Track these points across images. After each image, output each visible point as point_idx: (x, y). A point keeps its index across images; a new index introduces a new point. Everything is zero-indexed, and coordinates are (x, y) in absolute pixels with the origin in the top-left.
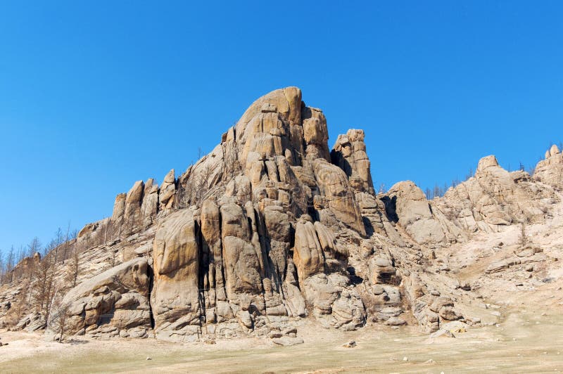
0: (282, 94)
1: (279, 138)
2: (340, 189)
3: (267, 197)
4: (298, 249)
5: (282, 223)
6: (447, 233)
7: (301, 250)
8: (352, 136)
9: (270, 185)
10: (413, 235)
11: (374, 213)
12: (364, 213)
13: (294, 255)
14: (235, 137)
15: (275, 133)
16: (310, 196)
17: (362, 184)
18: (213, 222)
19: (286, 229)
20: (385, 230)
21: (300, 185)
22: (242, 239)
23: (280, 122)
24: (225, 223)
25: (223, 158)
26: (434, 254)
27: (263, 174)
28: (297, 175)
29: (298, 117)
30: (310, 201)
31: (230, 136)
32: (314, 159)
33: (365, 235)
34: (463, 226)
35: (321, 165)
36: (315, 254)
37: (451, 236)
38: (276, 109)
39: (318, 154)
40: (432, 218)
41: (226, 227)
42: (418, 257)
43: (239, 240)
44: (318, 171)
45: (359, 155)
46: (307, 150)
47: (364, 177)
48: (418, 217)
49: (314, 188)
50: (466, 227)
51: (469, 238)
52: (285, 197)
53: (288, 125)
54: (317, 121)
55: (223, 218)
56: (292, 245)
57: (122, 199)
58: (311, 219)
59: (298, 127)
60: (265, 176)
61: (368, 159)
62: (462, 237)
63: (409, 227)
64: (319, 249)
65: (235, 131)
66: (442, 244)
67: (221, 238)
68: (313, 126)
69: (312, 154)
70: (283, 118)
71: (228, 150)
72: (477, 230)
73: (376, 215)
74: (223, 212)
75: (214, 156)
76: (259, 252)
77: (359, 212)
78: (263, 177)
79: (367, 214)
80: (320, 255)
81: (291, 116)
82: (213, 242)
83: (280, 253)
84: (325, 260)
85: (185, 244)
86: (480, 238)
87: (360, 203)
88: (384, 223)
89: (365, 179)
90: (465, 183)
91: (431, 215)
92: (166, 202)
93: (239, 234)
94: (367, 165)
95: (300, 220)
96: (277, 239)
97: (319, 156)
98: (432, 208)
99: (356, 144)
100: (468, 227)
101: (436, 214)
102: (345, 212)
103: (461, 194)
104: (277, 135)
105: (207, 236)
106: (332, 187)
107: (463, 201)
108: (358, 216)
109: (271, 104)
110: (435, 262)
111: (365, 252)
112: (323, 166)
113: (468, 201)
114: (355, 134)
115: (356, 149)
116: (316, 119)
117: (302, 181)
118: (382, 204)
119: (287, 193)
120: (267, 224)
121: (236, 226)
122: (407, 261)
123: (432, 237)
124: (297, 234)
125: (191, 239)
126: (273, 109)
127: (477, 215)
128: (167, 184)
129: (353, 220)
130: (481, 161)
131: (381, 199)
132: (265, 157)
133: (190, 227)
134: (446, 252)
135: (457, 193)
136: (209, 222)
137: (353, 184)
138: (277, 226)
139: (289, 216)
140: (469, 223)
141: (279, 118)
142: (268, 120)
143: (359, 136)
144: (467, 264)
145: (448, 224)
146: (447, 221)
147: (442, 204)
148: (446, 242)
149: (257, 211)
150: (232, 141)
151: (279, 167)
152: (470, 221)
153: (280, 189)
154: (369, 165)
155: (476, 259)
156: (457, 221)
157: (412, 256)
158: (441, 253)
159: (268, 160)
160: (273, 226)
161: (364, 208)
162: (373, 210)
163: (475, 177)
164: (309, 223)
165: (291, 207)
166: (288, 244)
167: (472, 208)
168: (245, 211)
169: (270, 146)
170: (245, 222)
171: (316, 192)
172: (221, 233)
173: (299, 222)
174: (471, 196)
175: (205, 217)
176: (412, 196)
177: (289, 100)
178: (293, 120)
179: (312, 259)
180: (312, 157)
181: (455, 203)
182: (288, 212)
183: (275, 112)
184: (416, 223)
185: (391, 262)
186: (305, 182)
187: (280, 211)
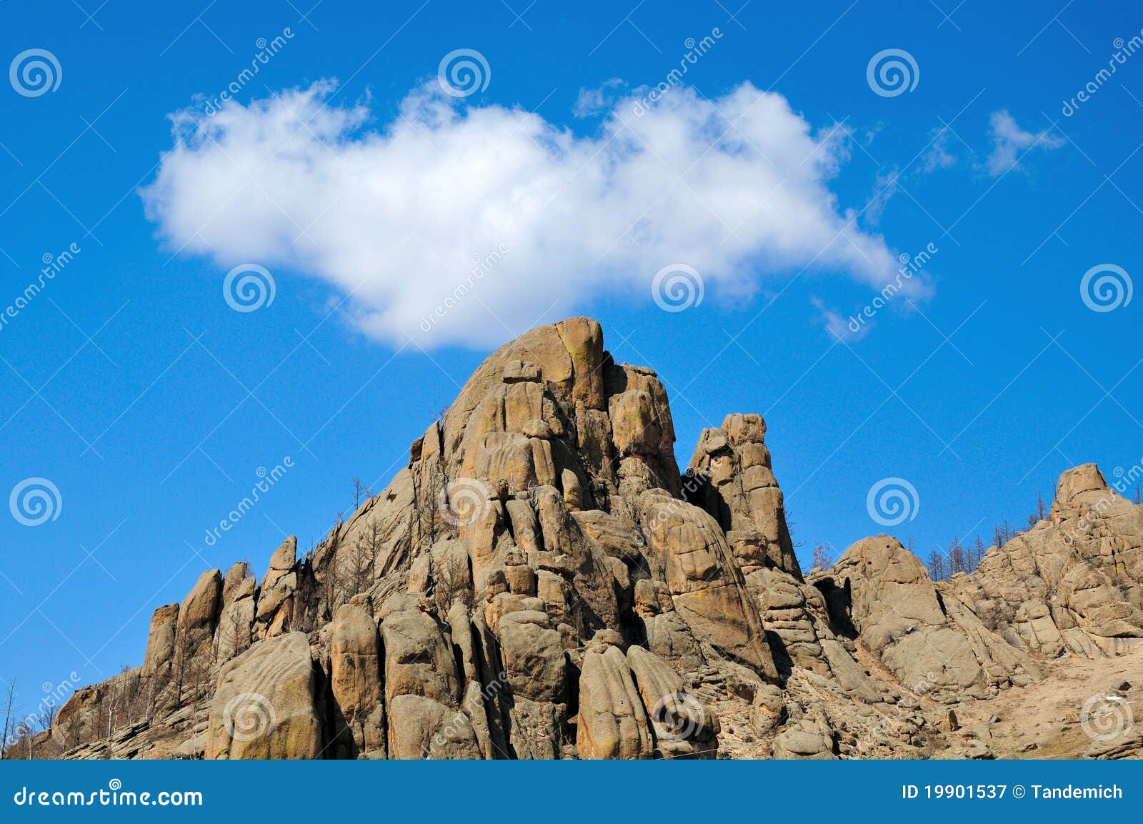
0: (556, 336)
1: (545, 442)
2: (703, 562)
3: (508, 590)
4: (587, 719)
5: (546, 654)
6: (987, 662)
7: (595, 721)
8: (735, 432)
9: (516, 560)
10: (899, 673)
11: (797, 619)
12: (771, 620)
13: (579, 734)
14: (442, 449)
15: (534, 432)
16: (625, 582)
17: (764, 548)
18: (362, 662)
19: (556, 669)
20: (826, 660)
21: (595, 556)
22: (438, 700)
23: (549, 403)
24: (391, 661)
25: (414, 501)
26: (953, 716)
27: (501, 533)
28: (591, 532)
29: (598, 390)
30: (625, 597)
31: (431, 446)
32: (639, 493)
33: (775, 675)
34: (1028, 643)
35: (656, 505)
36: (629, 730)
37: (997, 669)
38: (540, 373)
39: (651, 479)
40: (945, 625)
41: (395, 672)
42: (910, 727)
43: (430, 703)
44: (650, 519)
45: (753, 476)
46: (621, 471)
47: (768, 530)
48: (910, 624)
49: (635, 563)
50: (1034, 644)
51: (1045, 674)
52: (554, 588)
53: (572, 411)
54: (643, 398)
55: (388, 650)
56: (573, 708)
57: (167, 620)
58: (621, 642)
59: (596, 415)
60: (505, 539)
61: (776, 485)
62: (1025, 672)
63: (888, 650)
64: (640, 715)
65: (441, 434)
66: (974, 690)
67: (383, 702)
68: (634, 410)
69: (635, 480)
70: (558, 395)
71: (426, 480)
72: (1062, 652)
73: (803, 623)
74: (387, 633)
75: (392, 497)
76: (482, 732)
77: (757, 618)
78: (500, 539)
79: (780, 623)
80: (643, 731)
81: (579, 387)
82: (362, 714)
83: (540, 732)
84: (655, 746)
85: (286, 723)
86: (1071, 673)
87: (761, 597)
88: (823, 643)
89: (772, 536)
90: (1026, 536)
91: (943, 619)
92: (269, 617)
93: (428, 688)
94: (775, 501)
95: (594, 644)
96: (535, 695)
97: (652, 483)
98: (946, 600)
99: (745, 452)
100: (1041, 644)
101: (956, 616)
102: (721, 619)
103: (1016, 564)
104: (541, 438)
105: (345, 698)
106: (685, 557)
107: (1024, 579)
108: (753, 627)
109: (527, 363)
110: (956, 740)
111: (763, 717)
112: (661, 507)
113: (1036, 580)
114: (741, 425)
115: (745, 462)
116: (641, 392)
117: (605, 545)
118: (817, 597)
119: (559, 578)
120: (507, 657)
121: (422, 667)
122: (883, 739)
123: (947, 674)
124: (583, 680)
125: (303, 709)
126: (532, 372)
127: (1061, 614)
128: (277, 574)
129: (741, 638)
130: (1062, 479)
131: (817, 585)
132: (505, 490)
133: (300, 677)
134: (984, 712)
135: (1008, 562)
136: (351, 662)
137: (741, 548)
138: (532, 662)
139: (565, 634)
140: (1042, 637)
141: (548, 394)
142: (518, 400)
143: (753, 429)
144: (1038, 741)
145: (988, 640)
146: (984, 631)
147: (973, 589)
148: (984, 685)
149: (480, 627)
150: (435, 457)
151: (542, 513)
152: (1045, 631)
153: (543, 567)
154: (781, 500)
155: (1063, 725)
156: (1012, 631)
157: (895, 724)
158: (971, 715)
159: (512, 498)
160: (521, 662)
161: (772, 608)
162: (793, 612)
163: (1050, 519)
164: (614, 651)
165: (571, 613)
166: (561, 707)
167: (1048, 597)
168: (445, 628)
169: (522, 464)
170: (444, 658)
171: (640, 573)
172: (382, 687)
173: (590, 650)
174: (1042, 567)
175: (339, 649)
176: (892, 572)
177: (571, 350)
178: (583, 397)
179: (623, 743)
180: (635, 487)
181: (1003, 586)
182: (561, 626)
183: (538, 379)
184: (906, 639)
185: (829, 742)
186: (612, 550)
187: (541, 624)
